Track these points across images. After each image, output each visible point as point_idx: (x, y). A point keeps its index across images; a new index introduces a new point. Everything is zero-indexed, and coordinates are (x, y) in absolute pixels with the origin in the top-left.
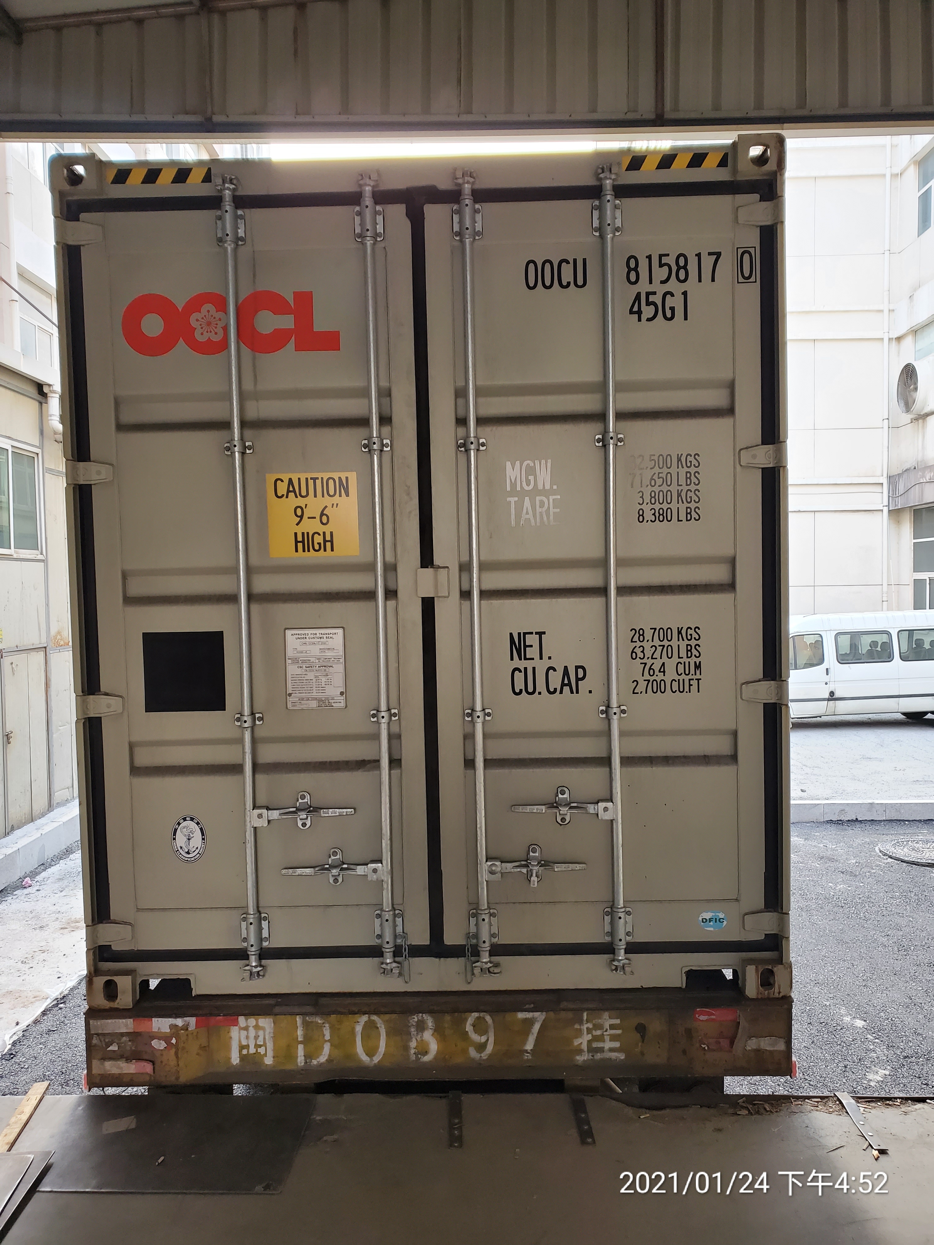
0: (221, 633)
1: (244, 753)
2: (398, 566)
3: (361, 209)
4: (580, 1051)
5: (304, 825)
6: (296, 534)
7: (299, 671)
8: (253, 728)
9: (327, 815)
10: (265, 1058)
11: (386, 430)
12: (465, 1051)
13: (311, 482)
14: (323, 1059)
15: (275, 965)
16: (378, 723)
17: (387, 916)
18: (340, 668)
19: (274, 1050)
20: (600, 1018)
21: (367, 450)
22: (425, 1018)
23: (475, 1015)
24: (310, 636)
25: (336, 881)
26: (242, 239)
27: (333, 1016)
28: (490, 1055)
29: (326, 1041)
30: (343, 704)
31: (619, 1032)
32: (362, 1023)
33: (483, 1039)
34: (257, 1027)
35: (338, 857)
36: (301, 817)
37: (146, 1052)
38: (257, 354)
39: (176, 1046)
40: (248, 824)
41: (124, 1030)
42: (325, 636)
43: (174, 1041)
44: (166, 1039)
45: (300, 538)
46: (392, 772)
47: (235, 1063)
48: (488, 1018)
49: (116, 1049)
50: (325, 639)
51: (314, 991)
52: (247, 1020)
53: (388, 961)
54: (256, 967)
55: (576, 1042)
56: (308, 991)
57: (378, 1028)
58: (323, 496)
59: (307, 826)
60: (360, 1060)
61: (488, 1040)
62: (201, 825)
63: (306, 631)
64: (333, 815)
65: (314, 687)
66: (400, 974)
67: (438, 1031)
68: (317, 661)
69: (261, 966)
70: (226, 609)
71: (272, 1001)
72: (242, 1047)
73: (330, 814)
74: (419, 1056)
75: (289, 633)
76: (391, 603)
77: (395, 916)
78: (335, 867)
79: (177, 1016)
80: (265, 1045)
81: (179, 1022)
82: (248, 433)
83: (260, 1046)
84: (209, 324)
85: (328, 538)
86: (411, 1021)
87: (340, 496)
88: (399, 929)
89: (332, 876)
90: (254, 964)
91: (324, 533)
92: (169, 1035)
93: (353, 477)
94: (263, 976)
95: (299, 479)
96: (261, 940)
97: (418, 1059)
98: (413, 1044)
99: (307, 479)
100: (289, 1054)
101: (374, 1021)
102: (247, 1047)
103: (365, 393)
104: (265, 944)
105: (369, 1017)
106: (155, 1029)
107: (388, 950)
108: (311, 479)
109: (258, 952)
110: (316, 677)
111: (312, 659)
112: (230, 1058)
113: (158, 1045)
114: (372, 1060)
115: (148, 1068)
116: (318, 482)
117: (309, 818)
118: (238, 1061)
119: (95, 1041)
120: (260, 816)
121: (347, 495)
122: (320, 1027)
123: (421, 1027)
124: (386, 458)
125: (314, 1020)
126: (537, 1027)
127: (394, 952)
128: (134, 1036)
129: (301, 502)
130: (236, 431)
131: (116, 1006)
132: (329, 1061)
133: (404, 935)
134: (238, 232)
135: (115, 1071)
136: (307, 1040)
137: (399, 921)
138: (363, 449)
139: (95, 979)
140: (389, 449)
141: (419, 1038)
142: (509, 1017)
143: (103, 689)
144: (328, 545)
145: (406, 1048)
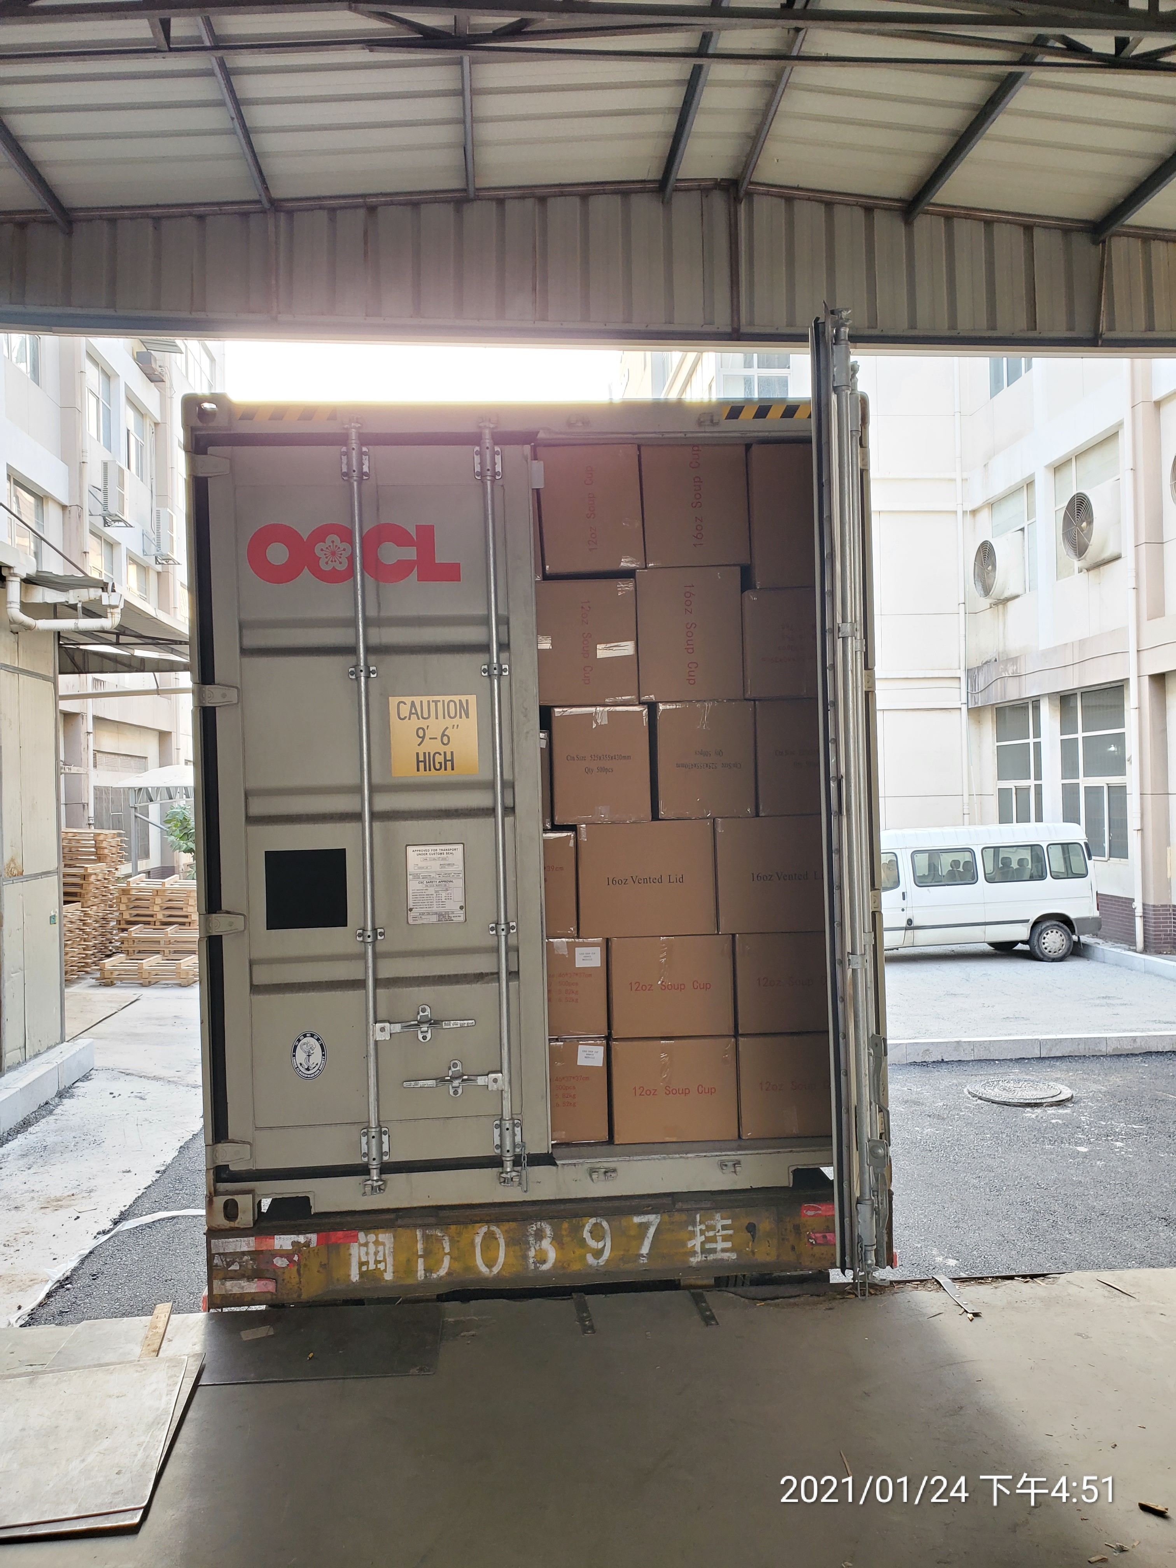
0: (343, 851)
1: (366, 968)
2: (516, 783)
3: (480, 449)
4: (694, 1253)
5: (424, 1038)
6: (418, 754)
7: (420, 886)
8: (374, 943)
9: (448, 1027)
10: (385, 1274)
11: (504, 656)
12: (583, 1258)
13: (433, 705)
14: (442, 1272)
15: (396, 1180)
16: (497, 935)
17: (508, 1124)
18: (460, 883)
19: (393, 1265)
20: (713, 1220)
21: (486, 674)
22: (544, 1226)
23: (593, 1220)
24: (430, 852)
25: (456, 1092)
26: (366, 474)
27: (453, 1227)
28: (607, 1261)
29: (446, 1254)
30: (462, 919)
31: (730, 1232)
32: (482, 1234)
33: (601, 1245)
34: (377, 1243)
35: (458, 1068)
36: (423, 1029)
37: (268, 1270)
38: (381, 584)
39: (298, 1263)
40: (371, 1038)
41: (245, 1249)
42: (445, 852)
43: (296, 1258)
44: (287, 1255)
45: (421, 759)
46: (510, 983)
47: (354, 1281)
48: (605, 1224)
49: (238, 1268)
50: (445, 855)
51: (434, 1204)
52: (366, 1236)
53: (508, 1170)
54: (377, 1181)
55: (690, 1244)
56: (427, 1204)
57: (496, 1239)
58: (444, 718)
59: (428, 1039)
60: (480, 1272)
61: (605, 1245)
62: (321, 1041)
63: (427, 848)
64: (455, 1026)
65: (435, 903)
66: (520, 1184)
67: (557, 1240)
68: (437, 876)
69: (381, 1180)
70: (350, 827)
71: (392, 1216)
72: (361, 1264)
73: (452, 1026)
74: (538, 1265)
75: (410, 849)
76: (509, 820)
77: (514, 1125)
78: (457, 1078)
79: (299, 1233)
80: (385, 1260)
81: (301, 1239)
82: (372, 659)
83: (380, 1262)
84: (333, 554)
85: (449, 758)
86: (530, 1230)
87: (461, 717)
88: (518, 1139)
89: (453, 1087)
90: (375, 1178)
91: (445, 753)
92: (291, 1252)
93: (472, 699)
94: (384, 1190)
95: (421, 702)
96: (381, 1154)
97: (536, 1268)
98: (532, 1253)
99: (429, 702)
100: (409, 1268)
101: (493, 1231)
102: (367, 1263)
103: (486, 621)
104: (385, 1158)
105: (489, 1227)
106: (277, 1247)
107: (508, 1159)
108: (433, 701)
109: (379, 1166)
110: (436, 892)
111: (433, 875)
112: (349, 1275)
113: (280, 1262)
114: (491, 1271)
115: (270, 1286)
116: (440, 705)
117: (430, 1031)
118: (357, 1278)
119: (217, 1261)
120: (382, 1030)
121: (467, 717)
122: (440, 1240)
123: (539, 1235)
124: (505, 682)
125: (434, 1233)
126: (652, 1231)
127: (513, 1161)
128: (255, 1254)
129: (422, 723)
130: (362, 656)
131: (237, 1226)
132: (449, 1274)
133: (523, 1145)
134: (362, 468)
135: (237, 1290)
136: (427, 1254)
137: (518, 1130)
138: (483, 674)
139: (215, 1199)
140: (507, 673)
141: (537, 1248)
142: (624, 1221)
143: (224, 907)
144: (449, 764)
145: (525, 1257)
